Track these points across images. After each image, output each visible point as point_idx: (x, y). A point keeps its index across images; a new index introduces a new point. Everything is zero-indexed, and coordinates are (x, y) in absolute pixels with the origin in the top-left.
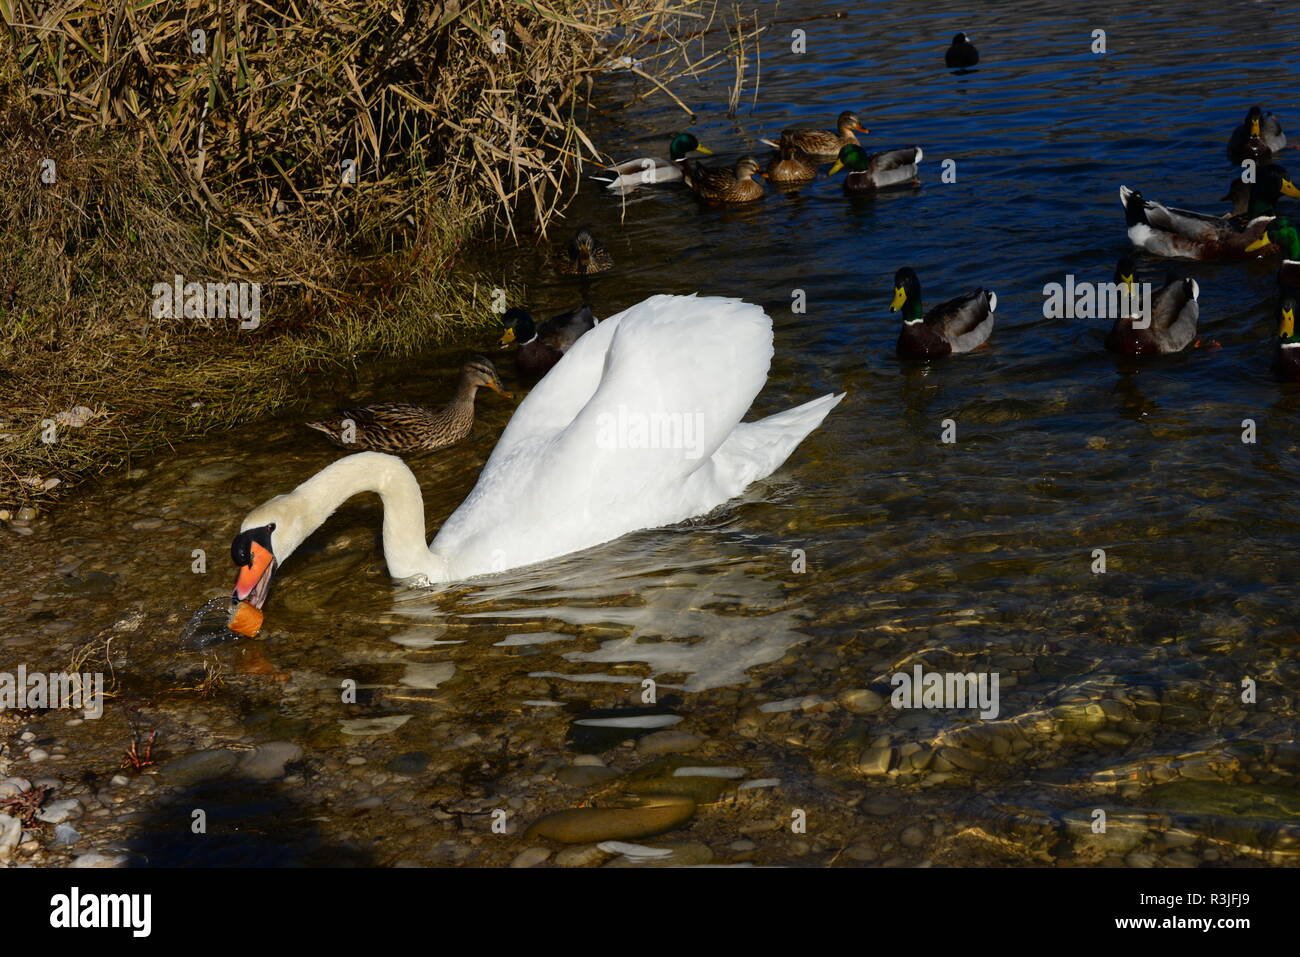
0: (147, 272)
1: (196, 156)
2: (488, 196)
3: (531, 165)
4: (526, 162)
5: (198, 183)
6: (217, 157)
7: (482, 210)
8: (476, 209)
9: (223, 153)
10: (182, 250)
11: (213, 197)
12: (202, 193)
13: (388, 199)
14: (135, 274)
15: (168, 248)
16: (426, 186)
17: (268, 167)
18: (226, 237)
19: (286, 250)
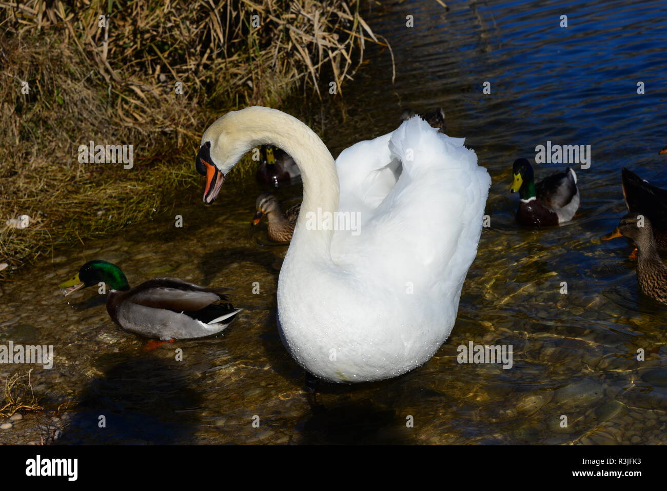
0: (71, 124)
1: (102, 45)
2: (300, 66)
3: (329, 45)
4: (326, 43)
5: (104, 64)
6: (117, 46)
7: (297, 77)
8: (293, 76)
9: (121, 43)
10: (94, 109)
11: (115, 73)
12: (107, 71)
13: (235, 70)
14: (62, 126)
15: (84, 108)
16: (259, 61)
17: (151, 51)
18: (123, 100)
19: (164, 107)
